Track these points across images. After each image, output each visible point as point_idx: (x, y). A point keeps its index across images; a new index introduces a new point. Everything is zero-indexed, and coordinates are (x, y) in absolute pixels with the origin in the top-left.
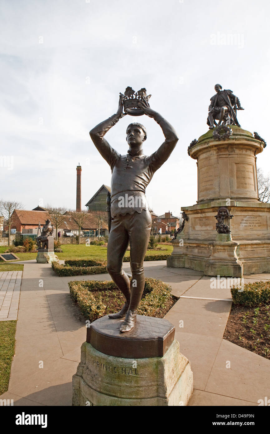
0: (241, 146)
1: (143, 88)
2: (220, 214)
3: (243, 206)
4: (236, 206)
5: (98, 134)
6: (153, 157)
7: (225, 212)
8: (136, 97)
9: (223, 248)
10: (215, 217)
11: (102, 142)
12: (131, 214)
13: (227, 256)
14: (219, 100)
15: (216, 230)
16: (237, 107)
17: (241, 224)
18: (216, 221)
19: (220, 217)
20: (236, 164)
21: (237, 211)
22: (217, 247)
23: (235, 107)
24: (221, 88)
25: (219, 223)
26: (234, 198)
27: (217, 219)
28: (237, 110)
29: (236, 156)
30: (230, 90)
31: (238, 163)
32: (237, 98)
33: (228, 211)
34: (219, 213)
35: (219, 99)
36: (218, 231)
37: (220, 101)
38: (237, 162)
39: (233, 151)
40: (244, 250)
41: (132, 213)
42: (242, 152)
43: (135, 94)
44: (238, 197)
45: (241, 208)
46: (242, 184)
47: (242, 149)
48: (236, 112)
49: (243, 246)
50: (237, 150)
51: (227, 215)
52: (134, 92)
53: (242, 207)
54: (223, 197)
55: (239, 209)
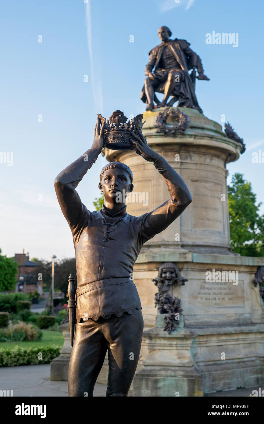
0: (203, 150)
1: (139, 114)
2: (163, 275)
3: (204, 262)
4: (192, 262)
5: (70, 186)
6: (145, 220)
7: (172, 273)
8: (129, 128)
9: (169, 343)
10: (154, 280)
11: (73, 196)
12: (119, 316)
13: (175, 357)
14: (165, 57)
15: (156, 307)
16: (197, 74)
17: (200, 296)
18: (156, 290)
19: (163, 282)
20: (194, 181)
21: (193, 270)
22: (158, 342)
23: (193, 73)
24: (170, 34)
25: (162, 292)
26: (188, 245)
27: (156, 284)
28: (197, 80)
29: (194, 167)
30: (185, 41)
31: (197, 181)
32: (198, 57)
33: (177, 270)
34: (161, 274)
35: (164, 55)
36: (158, 309)
37: (167, 58)
38: (195, 178)
39: (189, 158)
40: (205, 345)
41: (120, 314)
42: (205, 159)
43: (127, 122)
44: (194, 244)
45: (202, 266)
46: (202, 219)
47: (204, 154)
48: (194, 81)
49: (203, 337)
50: (196, 155)
51: (175, 279)
52: (126, 119)
53: (202, 264)
54: (167, 243)
55: (197, 267)
